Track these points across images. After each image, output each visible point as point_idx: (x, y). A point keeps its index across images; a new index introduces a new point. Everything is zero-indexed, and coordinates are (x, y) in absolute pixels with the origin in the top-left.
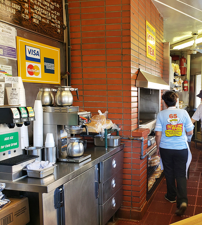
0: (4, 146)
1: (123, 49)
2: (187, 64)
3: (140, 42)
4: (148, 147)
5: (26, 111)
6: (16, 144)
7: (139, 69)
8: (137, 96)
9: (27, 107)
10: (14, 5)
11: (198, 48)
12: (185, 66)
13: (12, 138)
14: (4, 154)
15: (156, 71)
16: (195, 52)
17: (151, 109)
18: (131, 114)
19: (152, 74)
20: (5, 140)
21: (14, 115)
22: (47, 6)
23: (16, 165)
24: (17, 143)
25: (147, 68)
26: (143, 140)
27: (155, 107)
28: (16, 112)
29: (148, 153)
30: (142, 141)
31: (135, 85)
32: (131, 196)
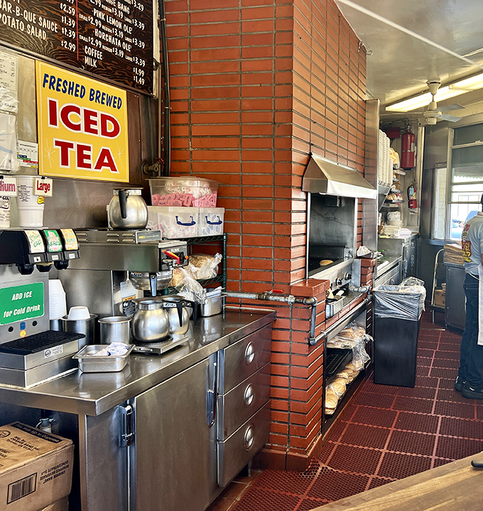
0: (11, 312)
1: (276, 111)
2: (416, 145)
3: (313, 98)
4: (326, 319)
5: (58, 239)
6: (37, 308)
7: (310, 155)
8: (305, 209)
9: (62, 230)
10: (42, 21)
11: (440, 113)
12: (412, 150)
13: (28, 295)
14: (11, 329)
15: (347, 159)
16: (434, 122)
17: (336, 239)
18: (290, 248)
19: (339, 165)
20: (13, 299)
21: (32, 245)
22: (115, 27)
23: (32, 353)
24: (39, 306)
25: (328, 151)
26: (316, 304)
27: (346, 234)
28: (36, 240)
29: (325, 333)
30: (313, 307)
31: (301, 188)
32: (286, 423)
